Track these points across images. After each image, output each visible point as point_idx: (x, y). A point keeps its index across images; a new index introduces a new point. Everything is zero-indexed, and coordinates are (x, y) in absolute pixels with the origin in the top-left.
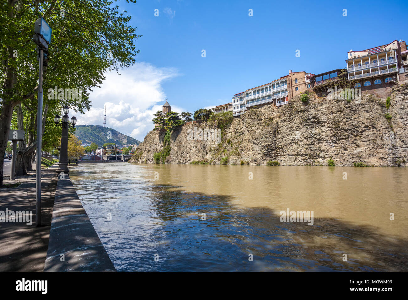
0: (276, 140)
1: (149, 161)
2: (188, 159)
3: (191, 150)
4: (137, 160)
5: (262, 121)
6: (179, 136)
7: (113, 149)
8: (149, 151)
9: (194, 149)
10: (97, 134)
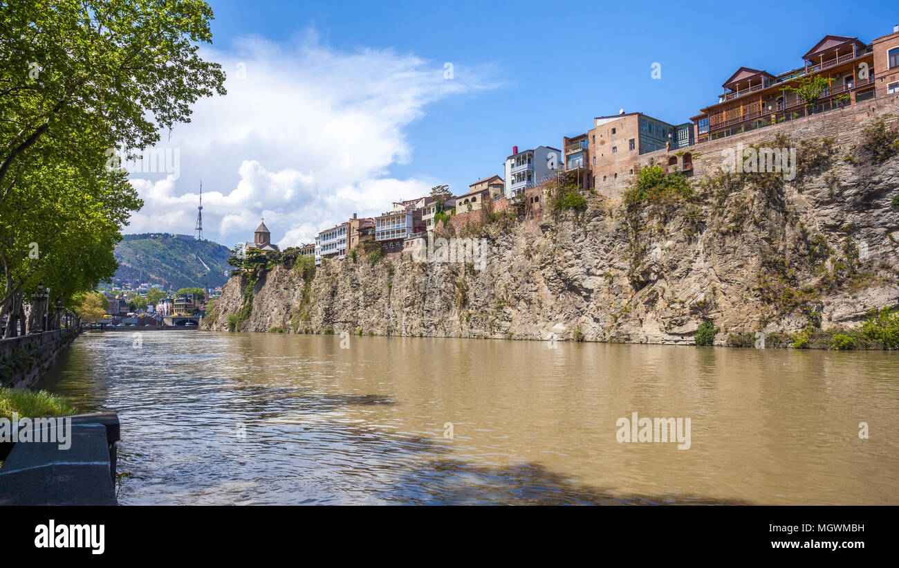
0: (333, 303)
1: (224, 328)
2: (267, 325)
3: (273, 311)
4: (210, 325)
5: (331, 277)
6: (263, 288)
7: (188, 303)
8: (225, 310)
9: (276, 310)
10: (180, 258)
